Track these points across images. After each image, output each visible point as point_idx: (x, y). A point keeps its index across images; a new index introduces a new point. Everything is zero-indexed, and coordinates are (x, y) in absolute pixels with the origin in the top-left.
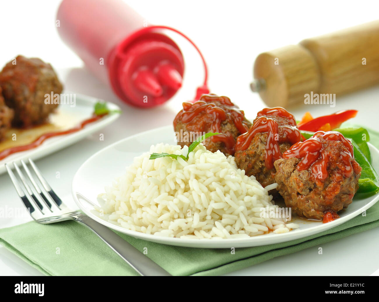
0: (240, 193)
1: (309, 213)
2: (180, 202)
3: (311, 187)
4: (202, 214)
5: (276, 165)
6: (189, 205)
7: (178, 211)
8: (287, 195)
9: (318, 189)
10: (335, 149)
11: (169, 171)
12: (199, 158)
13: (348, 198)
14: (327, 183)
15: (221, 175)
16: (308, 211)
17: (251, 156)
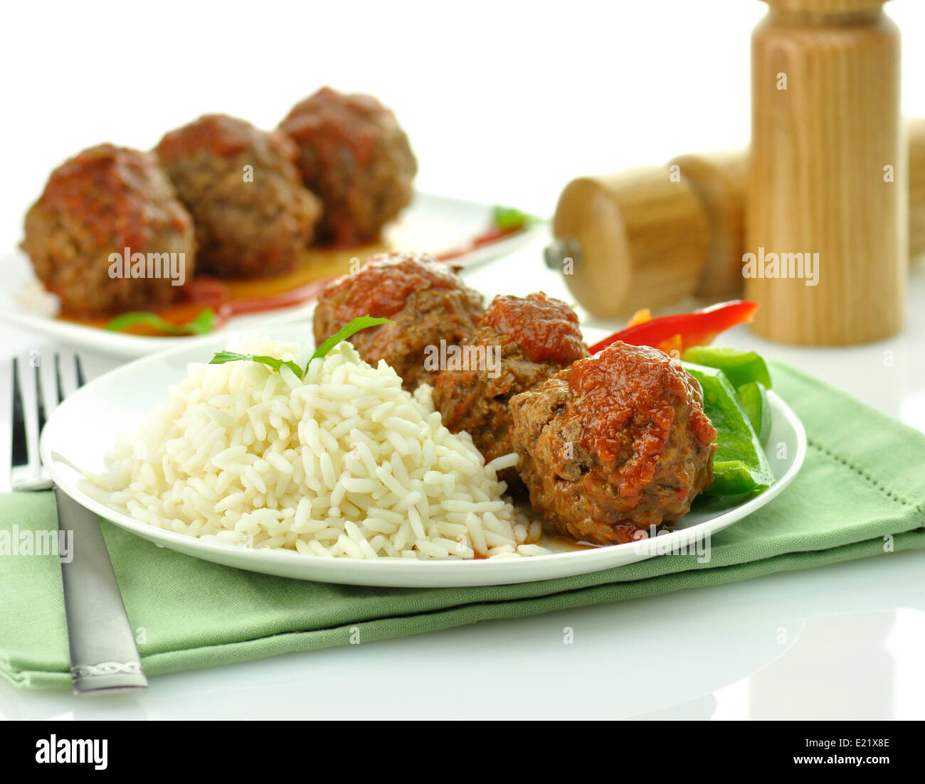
0: (418, 461)
1: (579, 526)
2: (273, 470)
3: (585, 462)
4: (319, 502)
5: (514, 406)
6: (292, 480)
7: (263, 490)
8: (535, 482)
9: (602, 467)
10: (651, 377)
11: (256, 396)
12: (331, 374)
13: (674, 497)
14: (625, 455)
15: (376, 414)
16: (577, 521)
17: (466, 384)
